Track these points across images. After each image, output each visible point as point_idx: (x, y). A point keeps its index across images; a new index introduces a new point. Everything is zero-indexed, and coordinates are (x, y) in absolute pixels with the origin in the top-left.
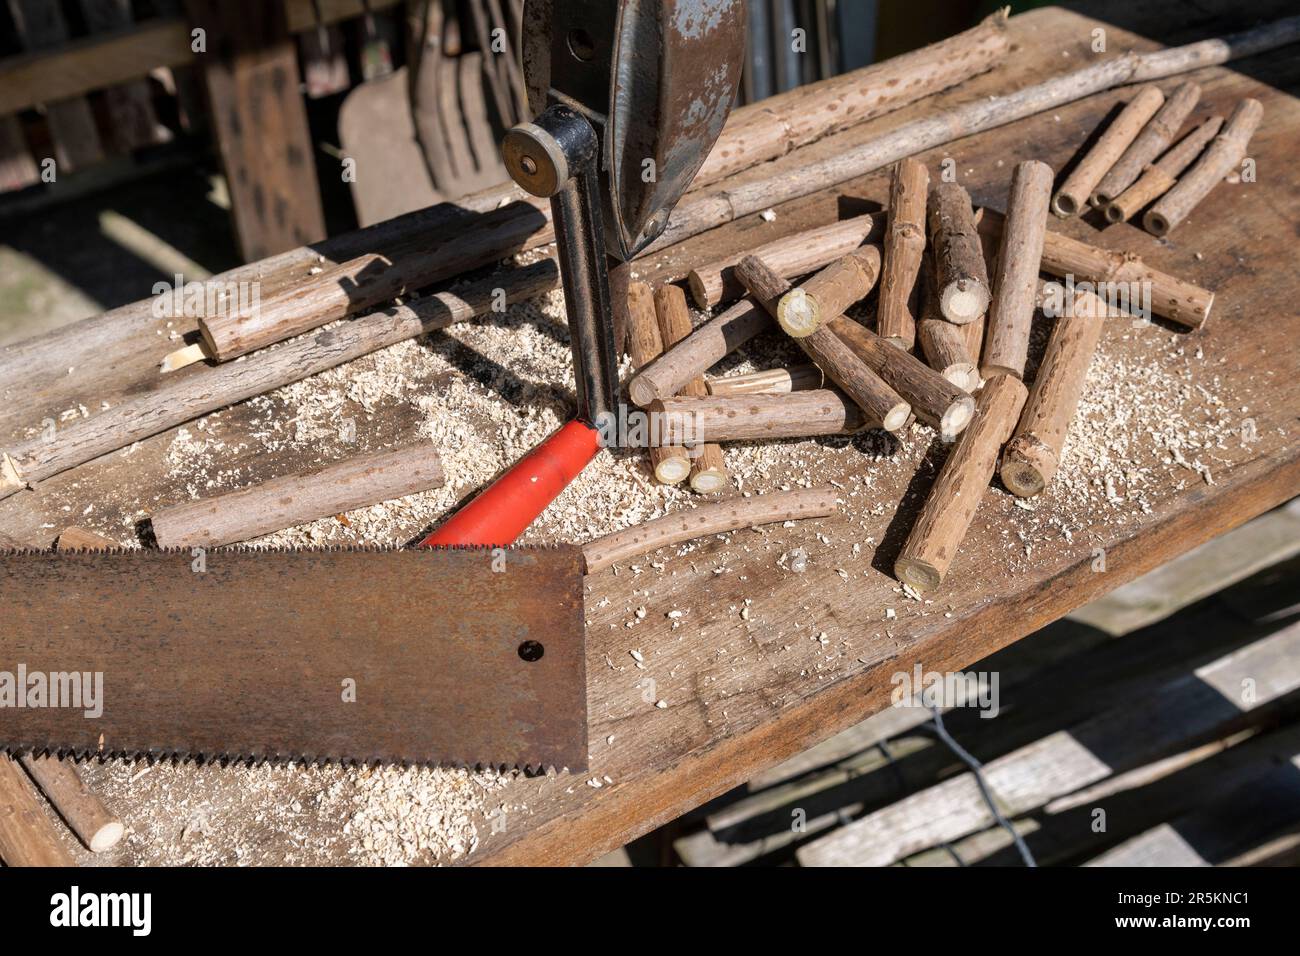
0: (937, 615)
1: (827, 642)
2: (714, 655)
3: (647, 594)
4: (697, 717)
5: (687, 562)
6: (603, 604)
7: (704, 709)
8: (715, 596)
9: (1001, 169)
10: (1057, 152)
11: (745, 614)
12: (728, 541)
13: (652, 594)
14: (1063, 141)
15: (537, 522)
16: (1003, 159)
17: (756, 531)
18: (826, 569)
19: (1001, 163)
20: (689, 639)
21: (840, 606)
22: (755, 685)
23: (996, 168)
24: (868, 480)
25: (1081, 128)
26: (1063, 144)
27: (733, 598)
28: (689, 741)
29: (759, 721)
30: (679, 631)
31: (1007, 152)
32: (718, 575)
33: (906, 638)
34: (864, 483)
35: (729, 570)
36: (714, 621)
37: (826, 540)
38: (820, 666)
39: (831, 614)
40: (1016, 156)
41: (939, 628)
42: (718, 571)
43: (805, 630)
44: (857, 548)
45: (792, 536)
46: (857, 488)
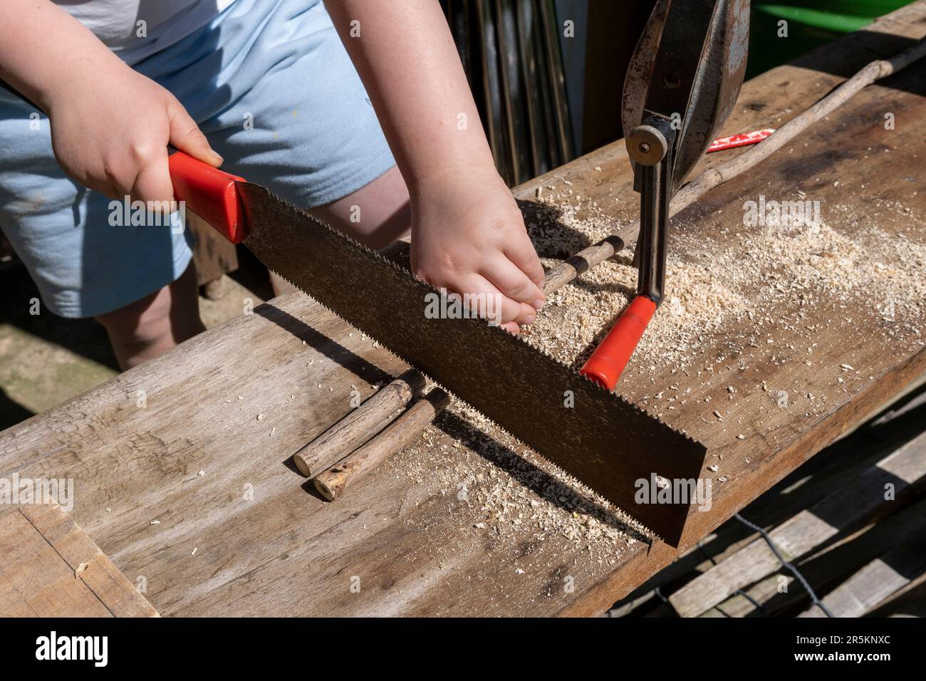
0: (866, 379)
1: (814, 398)
2: (757, 410)
3: (709, 384)
4: (761, 441)
5: (723, 366)
6: (688, 391)
7: (763, 438)
8: (744, 381)
9: (808, 147)
10: (834, 136)
11: (765, 387)
12: (741, 353)
13: (712, 384)
14: (835, 130)
15: (634, 354)
16: (806, 142)
17: (753, 346)
18: (797, 362)
19: (806, 145)
20: (740, 404)
21: (813, 380)
22: (785, 423)
23: (804, 148)
24: (802, 315)
25: (841, 122)
26: (835, 132)
27: (756, 381)
28: (762, 454)
29: (793, 440)
30: (734, 401)
31: (807, 138)
32: (742, 370)
33: (854, 392)
34: (800, 316)
35: (747, 367)
36: (750, 394)
37: (792, 347)
38: (814, 410)
39: (810, 384)
40: (813, 140)
41: (868, 385)
42: (742, 368)
43: (800, 393)
44: (810, 349)
45: (773, 347)
46: (797, 319)
